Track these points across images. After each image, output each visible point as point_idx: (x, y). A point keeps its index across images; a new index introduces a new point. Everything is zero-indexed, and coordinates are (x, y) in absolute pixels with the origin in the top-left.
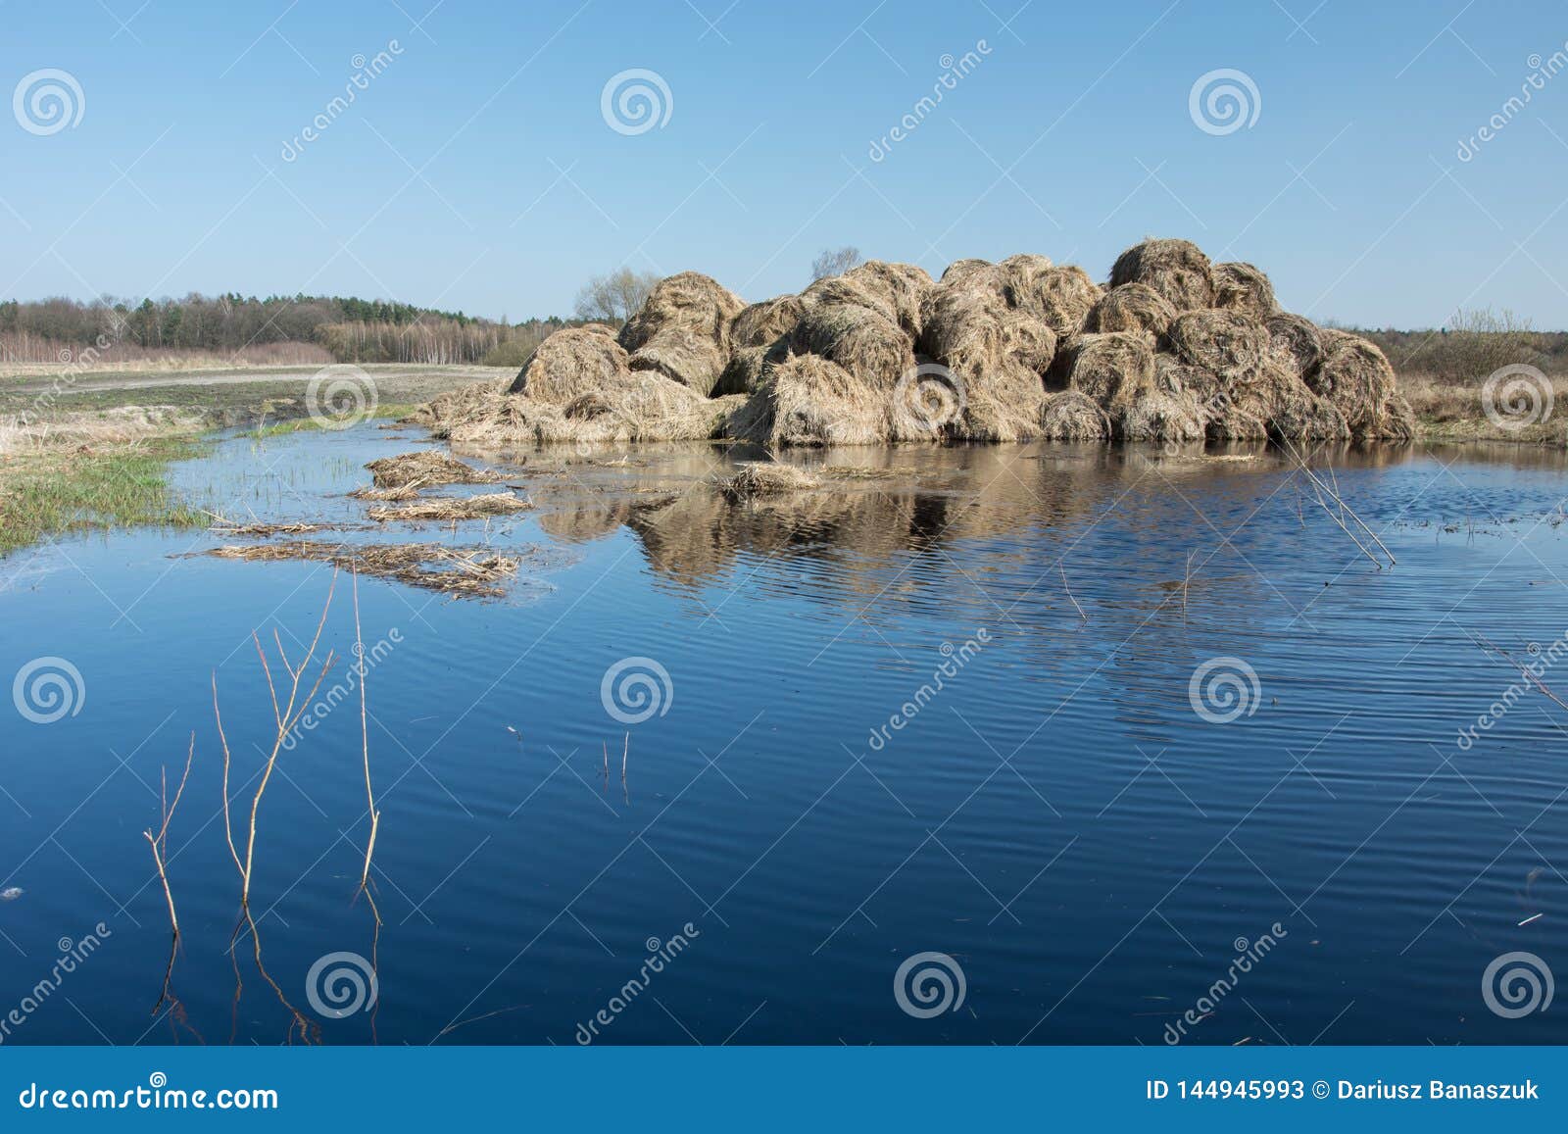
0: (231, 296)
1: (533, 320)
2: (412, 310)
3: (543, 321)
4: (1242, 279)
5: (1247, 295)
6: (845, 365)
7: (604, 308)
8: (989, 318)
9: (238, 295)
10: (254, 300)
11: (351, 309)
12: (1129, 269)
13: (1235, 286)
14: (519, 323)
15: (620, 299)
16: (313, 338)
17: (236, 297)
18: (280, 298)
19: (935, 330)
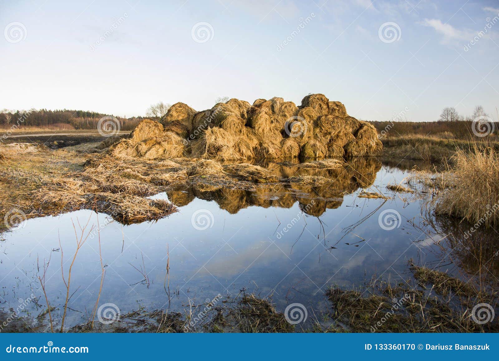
0: (43, 110)
1: (133, 117)
2: (97, 114)
3: (136, 117)
4: (337, 106)
5: (339, 110)
6: (226, 129)
7: (154, 113)
8: (267, 115)
9: (46, 109)
10: (50, 111)
11: (79, 114)
12: (306, 102)
13: (335, 108)
14: (129, 118)
15: (159, 111)
16: (68, 122)
17: (45, 110)
18: (58, 111)
19: (251, 118)
